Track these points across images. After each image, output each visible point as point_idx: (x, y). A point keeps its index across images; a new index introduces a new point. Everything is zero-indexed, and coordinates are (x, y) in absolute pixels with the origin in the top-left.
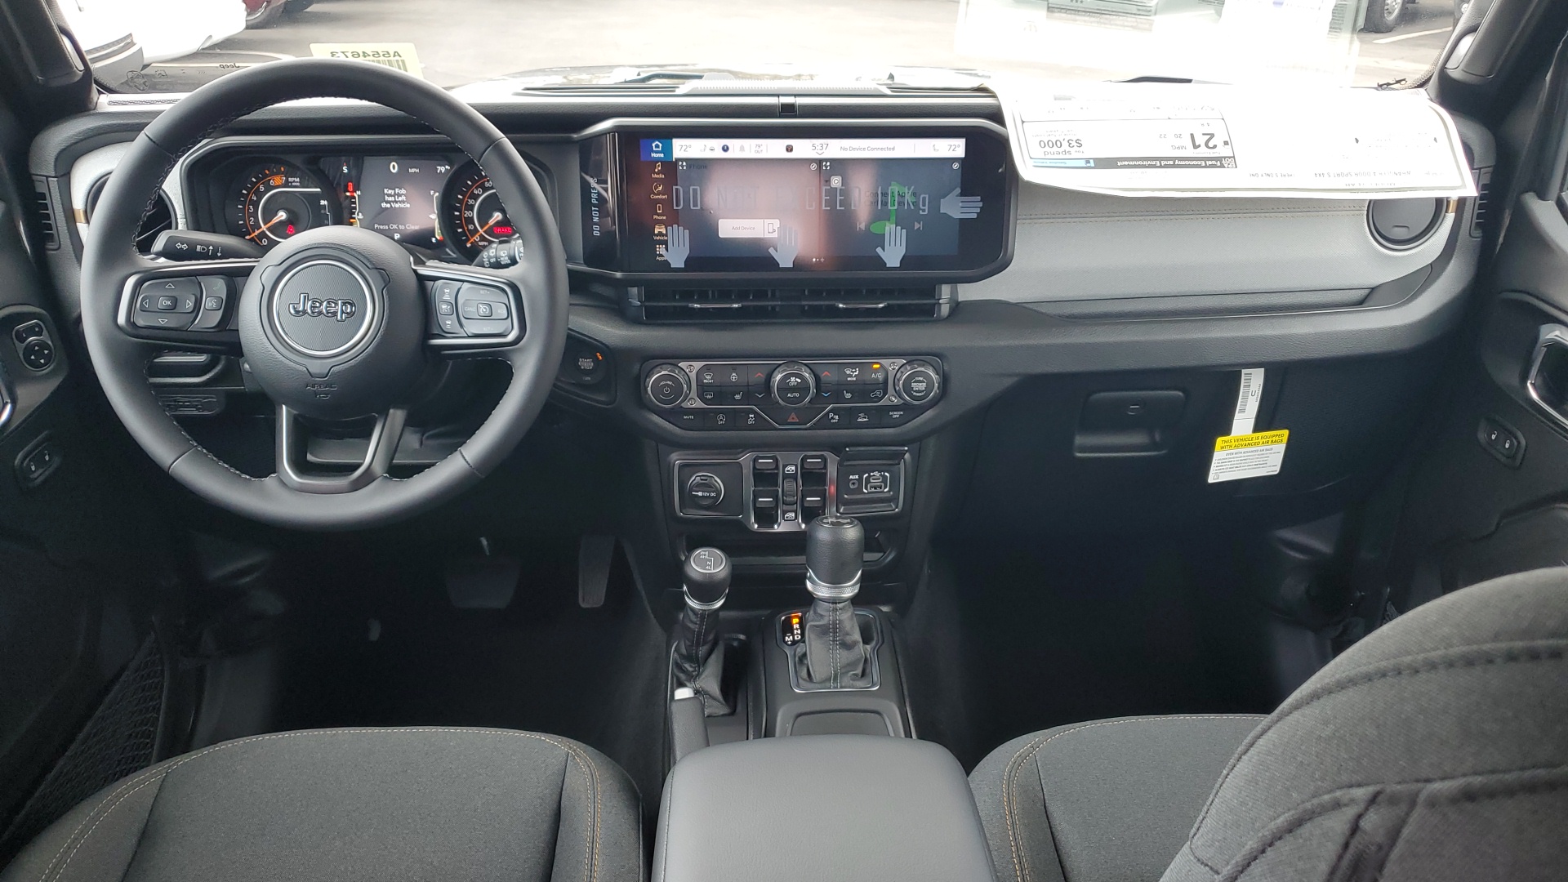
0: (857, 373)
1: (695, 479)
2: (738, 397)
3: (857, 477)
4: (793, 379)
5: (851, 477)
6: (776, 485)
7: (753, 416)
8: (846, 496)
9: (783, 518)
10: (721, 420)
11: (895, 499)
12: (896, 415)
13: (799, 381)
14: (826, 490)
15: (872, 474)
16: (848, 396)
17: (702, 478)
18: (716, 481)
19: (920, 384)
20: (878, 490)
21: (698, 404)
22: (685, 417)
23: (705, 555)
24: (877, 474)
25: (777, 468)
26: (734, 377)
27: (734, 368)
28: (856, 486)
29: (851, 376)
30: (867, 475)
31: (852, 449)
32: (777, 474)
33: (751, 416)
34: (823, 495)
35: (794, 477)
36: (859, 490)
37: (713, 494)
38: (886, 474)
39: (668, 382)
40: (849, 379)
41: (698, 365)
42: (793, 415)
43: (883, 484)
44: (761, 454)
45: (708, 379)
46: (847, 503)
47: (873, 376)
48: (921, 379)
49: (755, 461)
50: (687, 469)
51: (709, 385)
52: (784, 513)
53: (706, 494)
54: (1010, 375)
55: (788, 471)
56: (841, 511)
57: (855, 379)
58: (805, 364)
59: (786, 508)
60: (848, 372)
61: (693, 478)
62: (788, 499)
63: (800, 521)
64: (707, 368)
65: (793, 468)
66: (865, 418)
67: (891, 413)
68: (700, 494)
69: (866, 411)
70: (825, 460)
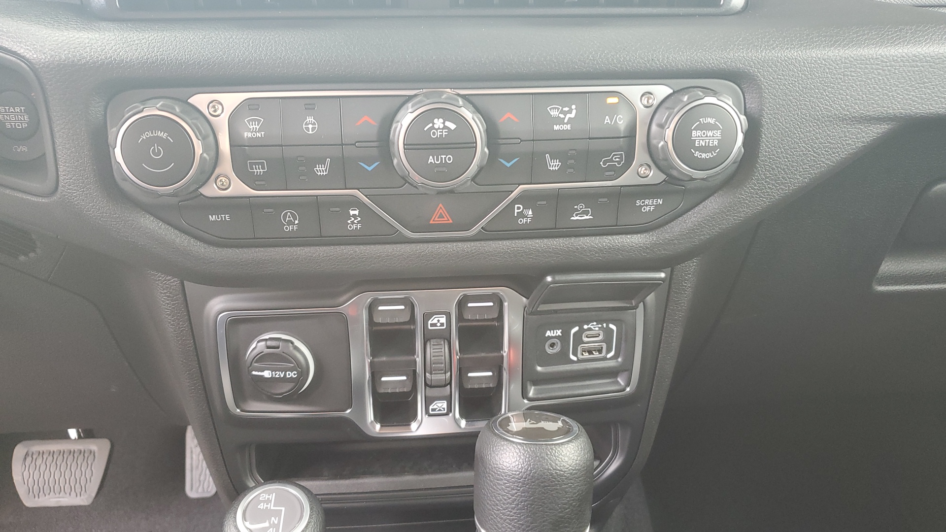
0: (573, 115)
1: (256, 347)
2: (321, 170)
3: (559, 332)
4: (438, 123)
5: (548, 333)
6: (413, 352)
7: (356, 212)
8: (539, 368)
9: (427, 412)
10: (290, 223)
11: (626, 368)
12: (649, 205)
13: (452, 126)
14: (502, 356)
15: (586, 327)
16: (554, 165)
17: (269, 343)
18: (296, 348)
19: (710, 133)
20: (596, 355)
21: (238, 188)
22: (213, 218)
23: (268, 501)
24: (594, 327)
25: (413, 320)
26: (310, 125)
27: (310, 104)
28: (557, 349)
29: (561, 121)
30: (577, 329)
31: (558, 278)
32: (413, 333)
33: (352, 213)
34: (497, 367)
35: (444, 336)
36: (563, 357)
37: (292, 374)
38: (612, 326)
39: (160, 134)
40: (556, 128)
41: (231, 100)
42: (441, 209)
43: (604, 346)
44: (382, 295)
45: (252, 130)
46: (539, 380)
47: (607, 120)
48: (711, 121)
49: (371, 308)
50: (243, 328)
51: (254, 144)
52: (428, 401)
53: (280, 374)
54: (879, 120)
55: (432, 325)
56: (531, 394)
57: (569, 127)
58: (463, 97)
59: (432, 392)
60: (554, 113)
61: (253, 346)
62: (434, 377)
63: (457, 415)
64: (250, 106)
65: (443, 320)
66: (586, 213)
67: (638, 203)
68: (267, 374)
69: (588, 197)
70: (499, 302)
